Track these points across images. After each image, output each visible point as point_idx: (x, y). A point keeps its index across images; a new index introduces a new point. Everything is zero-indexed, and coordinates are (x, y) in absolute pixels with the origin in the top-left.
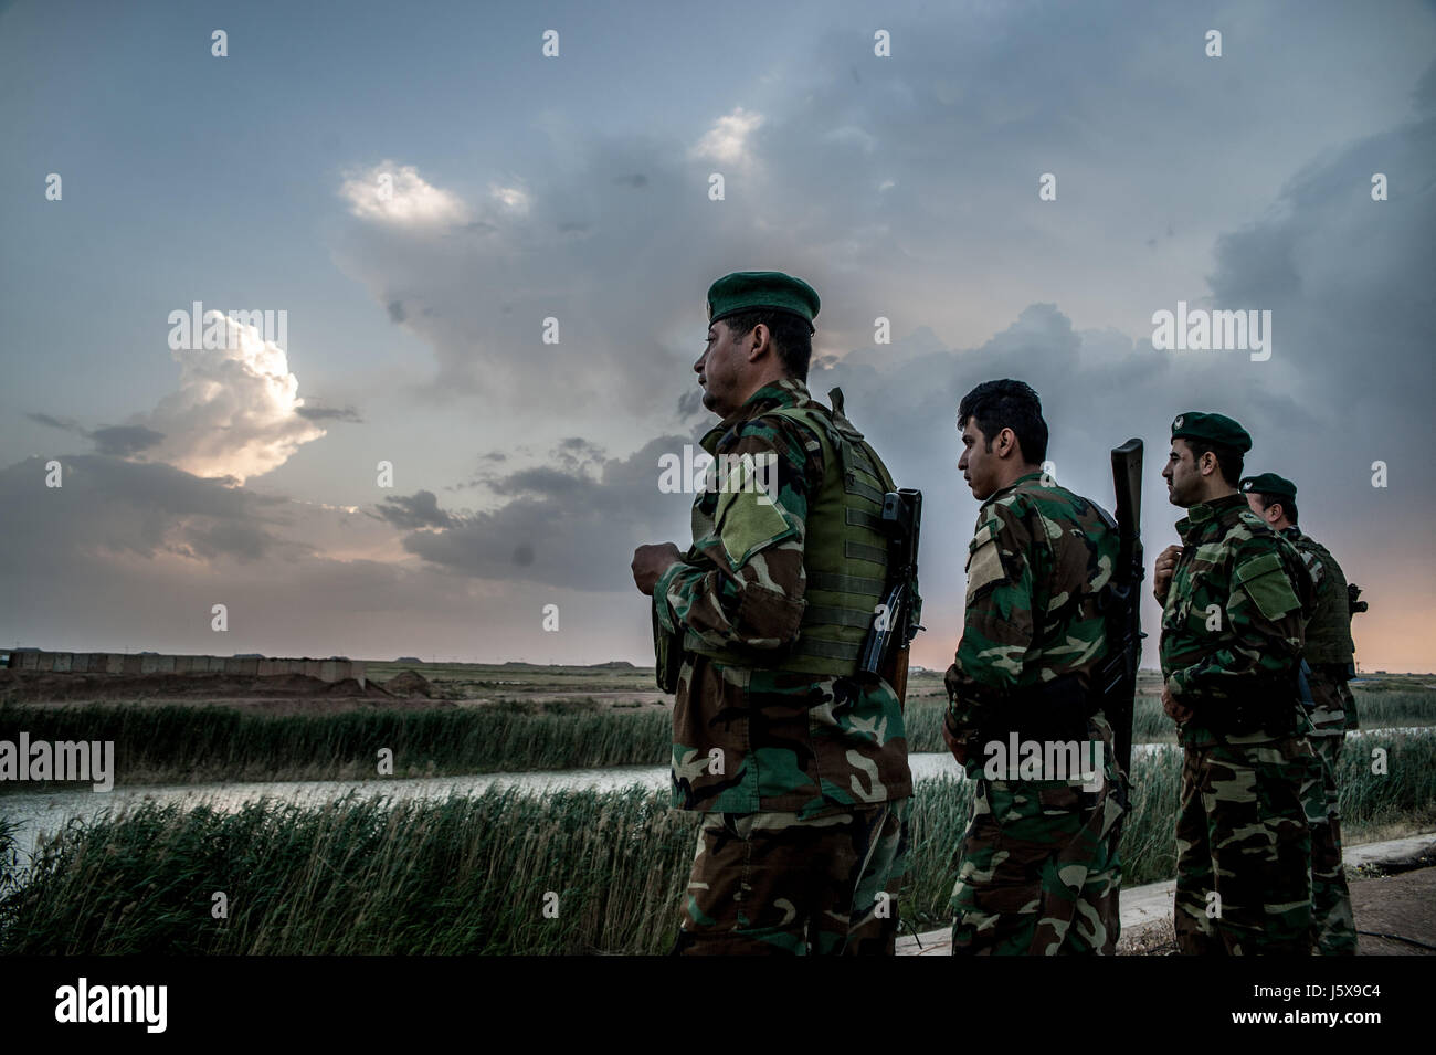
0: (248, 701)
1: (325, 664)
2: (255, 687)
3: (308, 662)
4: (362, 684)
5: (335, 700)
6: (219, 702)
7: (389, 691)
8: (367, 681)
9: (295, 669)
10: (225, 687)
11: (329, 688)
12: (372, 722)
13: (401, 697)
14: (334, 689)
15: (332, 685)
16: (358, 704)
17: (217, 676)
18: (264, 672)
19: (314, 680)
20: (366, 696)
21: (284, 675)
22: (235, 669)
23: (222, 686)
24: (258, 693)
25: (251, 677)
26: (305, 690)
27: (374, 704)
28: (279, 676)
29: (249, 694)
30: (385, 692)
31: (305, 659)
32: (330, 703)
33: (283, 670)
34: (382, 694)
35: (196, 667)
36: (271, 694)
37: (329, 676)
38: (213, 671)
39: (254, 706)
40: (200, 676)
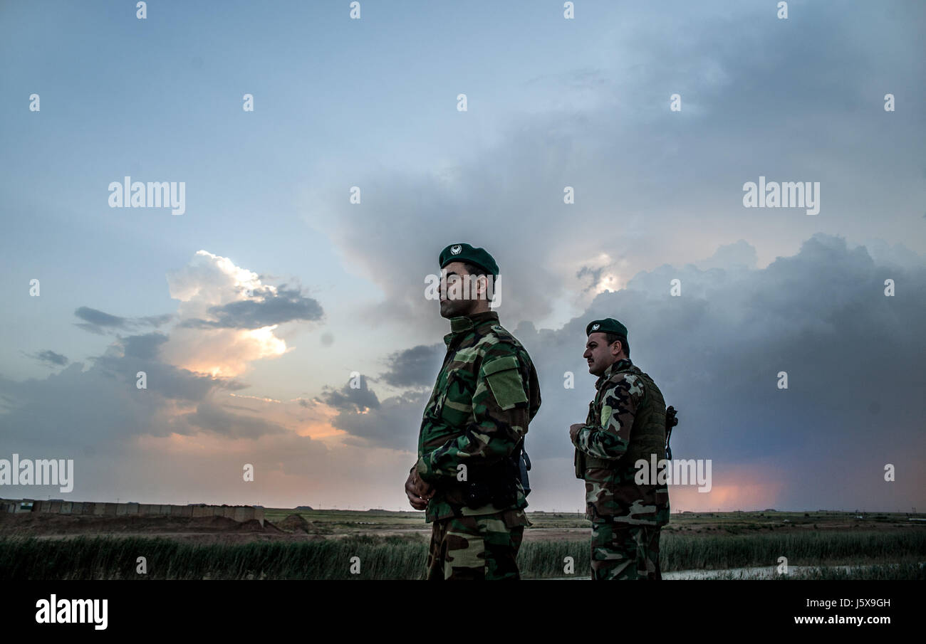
0: (185, 535)
1: (237, 509)
2: (190, 525)
3: (226, 508)
4: (262, 523)
5: (242, 534)
6: (165, 536)
7: (280, 528)
8: (265, 521)
9: (217, 513)
10: (170, 525)
11: (240, 526)
12: (265, 549)
13: (288, 533)
14: (243, 527)
15: (241, 524)
16: (258, 537)
17: (166, 518)
18: (197, 514)
19: (230, 520)
20: (264, 532)
21: (210, 517)
22: (178, 513)
23: (169, 524)
24: (192, 529)
25: (188, 518)
26: (223, 527)
27: (269, 537)
28: (207, 517)
29: (185, 530)
30: (277, 529)
31: (224, 506)
32: (240, 536)
33: (210, 513)
34: (275, 530)
35: (152, 511)
36: (201, 530)
37: (240, 518)
38: (163, 514)
39: (188, 538)
40: (155, 517)
